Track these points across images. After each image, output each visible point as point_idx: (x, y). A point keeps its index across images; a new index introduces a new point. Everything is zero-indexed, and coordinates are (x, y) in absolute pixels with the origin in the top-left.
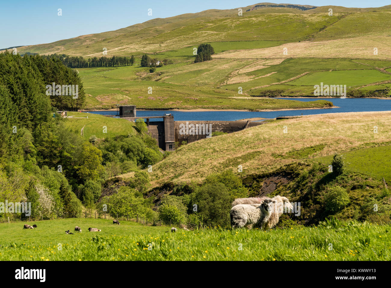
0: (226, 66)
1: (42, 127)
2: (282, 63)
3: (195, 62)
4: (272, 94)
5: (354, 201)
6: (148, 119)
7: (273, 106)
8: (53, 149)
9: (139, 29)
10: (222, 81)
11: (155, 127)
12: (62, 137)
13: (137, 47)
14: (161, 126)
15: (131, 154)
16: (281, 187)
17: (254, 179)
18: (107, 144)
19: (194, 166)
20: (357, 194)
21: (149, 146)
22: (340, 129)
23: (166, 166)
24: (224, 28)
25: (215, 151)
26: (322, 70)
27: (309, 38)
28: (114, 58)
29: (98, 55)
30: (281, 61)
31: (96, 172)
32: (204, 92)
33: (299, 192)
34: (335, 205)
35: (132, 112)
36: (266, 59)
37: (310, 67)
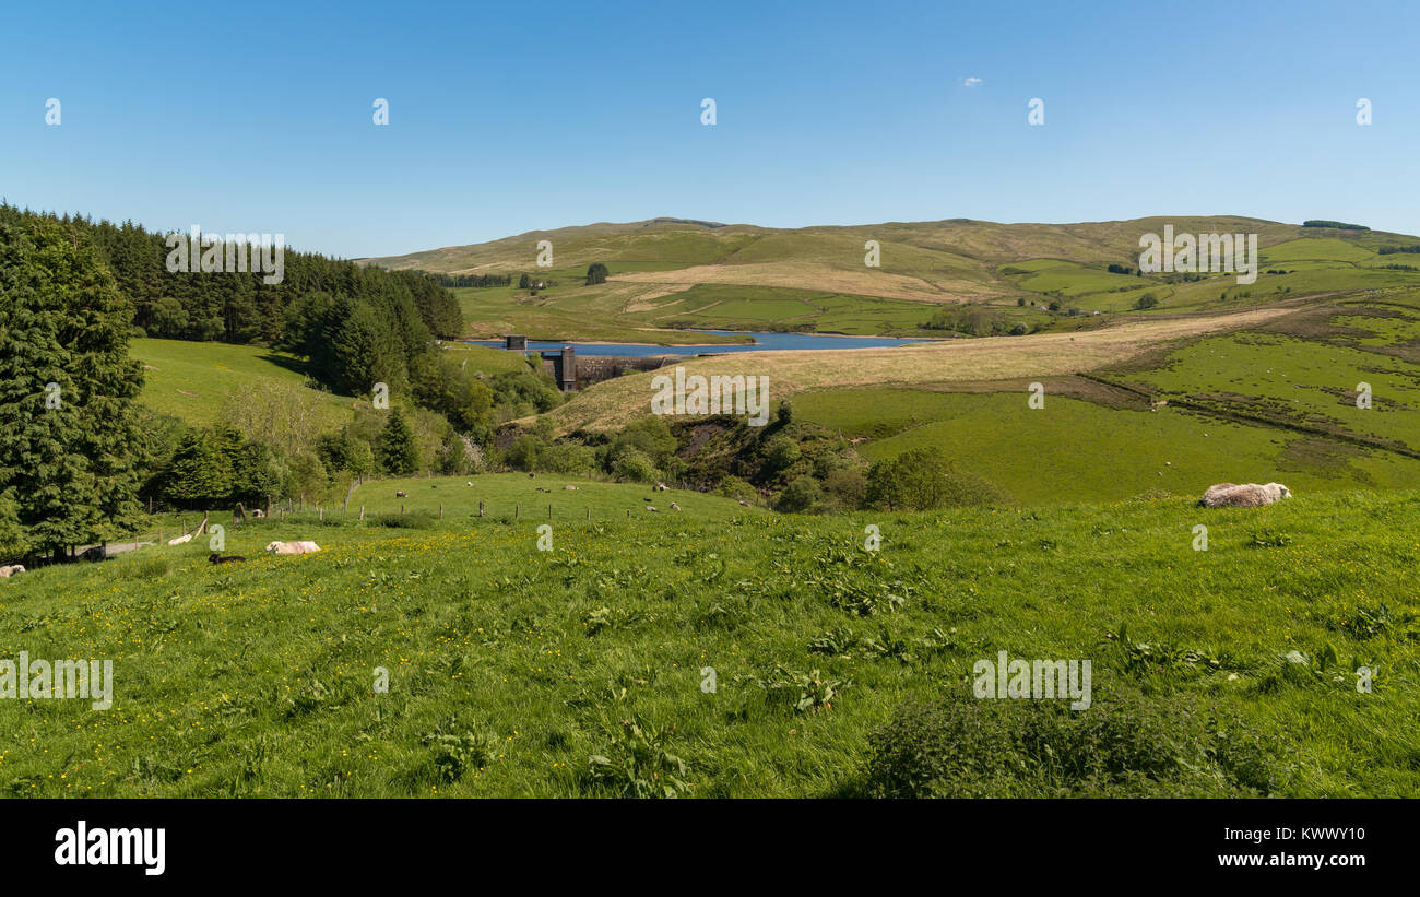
0: (623, 291)
1: (419, 359)
2: (690, 290)
3: (586, 284)
4: (681, 326)
5: (805, 455)
6: (542, 353)
7: (687, 340)
8: (433, 387)
9: (516, 242)
10: (620, 309)
11: (551, 363)
12: (444, 372)
13: (514, 264)
14: (558, 361)
15: (526, 394)
16: (717, 438)
17: (683, 427)
18: (497, 382)
19: (608, 411)
20: (809, 445)
21: (547, 386)
22: (777, 369)
23: (572, 410)
24: (620, 245)
25: (631, 393)
26: (737, 299)
27: (720, 261)
28: (486, 276)
29: (467, 272)
30: (690, 287)
31: (485, 416)
32: (602, 322)
33: (739, 444)
34: (784, 458)
35: (522, 343)
36: (672, 284)
37: (724, 296)
